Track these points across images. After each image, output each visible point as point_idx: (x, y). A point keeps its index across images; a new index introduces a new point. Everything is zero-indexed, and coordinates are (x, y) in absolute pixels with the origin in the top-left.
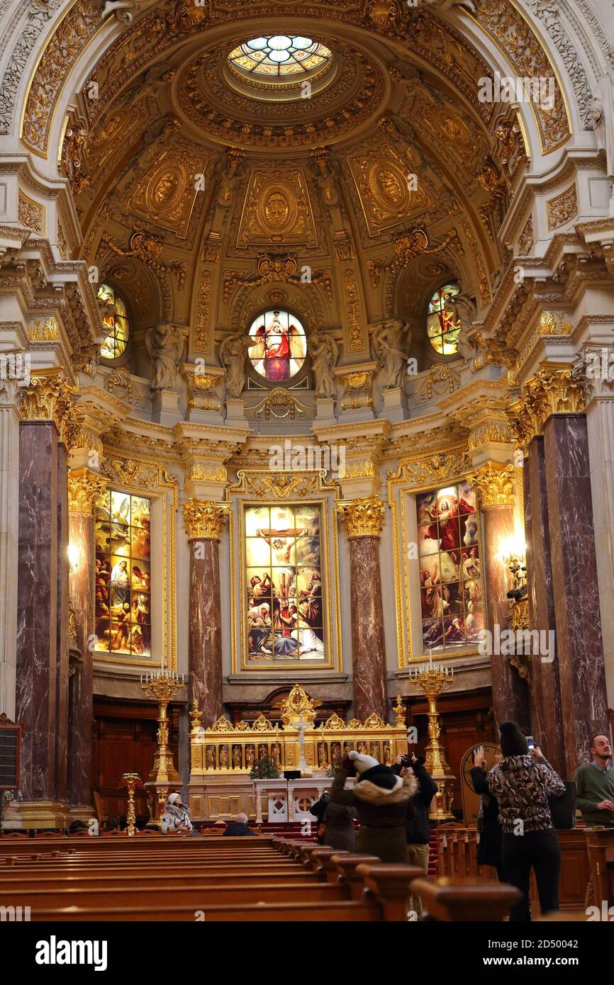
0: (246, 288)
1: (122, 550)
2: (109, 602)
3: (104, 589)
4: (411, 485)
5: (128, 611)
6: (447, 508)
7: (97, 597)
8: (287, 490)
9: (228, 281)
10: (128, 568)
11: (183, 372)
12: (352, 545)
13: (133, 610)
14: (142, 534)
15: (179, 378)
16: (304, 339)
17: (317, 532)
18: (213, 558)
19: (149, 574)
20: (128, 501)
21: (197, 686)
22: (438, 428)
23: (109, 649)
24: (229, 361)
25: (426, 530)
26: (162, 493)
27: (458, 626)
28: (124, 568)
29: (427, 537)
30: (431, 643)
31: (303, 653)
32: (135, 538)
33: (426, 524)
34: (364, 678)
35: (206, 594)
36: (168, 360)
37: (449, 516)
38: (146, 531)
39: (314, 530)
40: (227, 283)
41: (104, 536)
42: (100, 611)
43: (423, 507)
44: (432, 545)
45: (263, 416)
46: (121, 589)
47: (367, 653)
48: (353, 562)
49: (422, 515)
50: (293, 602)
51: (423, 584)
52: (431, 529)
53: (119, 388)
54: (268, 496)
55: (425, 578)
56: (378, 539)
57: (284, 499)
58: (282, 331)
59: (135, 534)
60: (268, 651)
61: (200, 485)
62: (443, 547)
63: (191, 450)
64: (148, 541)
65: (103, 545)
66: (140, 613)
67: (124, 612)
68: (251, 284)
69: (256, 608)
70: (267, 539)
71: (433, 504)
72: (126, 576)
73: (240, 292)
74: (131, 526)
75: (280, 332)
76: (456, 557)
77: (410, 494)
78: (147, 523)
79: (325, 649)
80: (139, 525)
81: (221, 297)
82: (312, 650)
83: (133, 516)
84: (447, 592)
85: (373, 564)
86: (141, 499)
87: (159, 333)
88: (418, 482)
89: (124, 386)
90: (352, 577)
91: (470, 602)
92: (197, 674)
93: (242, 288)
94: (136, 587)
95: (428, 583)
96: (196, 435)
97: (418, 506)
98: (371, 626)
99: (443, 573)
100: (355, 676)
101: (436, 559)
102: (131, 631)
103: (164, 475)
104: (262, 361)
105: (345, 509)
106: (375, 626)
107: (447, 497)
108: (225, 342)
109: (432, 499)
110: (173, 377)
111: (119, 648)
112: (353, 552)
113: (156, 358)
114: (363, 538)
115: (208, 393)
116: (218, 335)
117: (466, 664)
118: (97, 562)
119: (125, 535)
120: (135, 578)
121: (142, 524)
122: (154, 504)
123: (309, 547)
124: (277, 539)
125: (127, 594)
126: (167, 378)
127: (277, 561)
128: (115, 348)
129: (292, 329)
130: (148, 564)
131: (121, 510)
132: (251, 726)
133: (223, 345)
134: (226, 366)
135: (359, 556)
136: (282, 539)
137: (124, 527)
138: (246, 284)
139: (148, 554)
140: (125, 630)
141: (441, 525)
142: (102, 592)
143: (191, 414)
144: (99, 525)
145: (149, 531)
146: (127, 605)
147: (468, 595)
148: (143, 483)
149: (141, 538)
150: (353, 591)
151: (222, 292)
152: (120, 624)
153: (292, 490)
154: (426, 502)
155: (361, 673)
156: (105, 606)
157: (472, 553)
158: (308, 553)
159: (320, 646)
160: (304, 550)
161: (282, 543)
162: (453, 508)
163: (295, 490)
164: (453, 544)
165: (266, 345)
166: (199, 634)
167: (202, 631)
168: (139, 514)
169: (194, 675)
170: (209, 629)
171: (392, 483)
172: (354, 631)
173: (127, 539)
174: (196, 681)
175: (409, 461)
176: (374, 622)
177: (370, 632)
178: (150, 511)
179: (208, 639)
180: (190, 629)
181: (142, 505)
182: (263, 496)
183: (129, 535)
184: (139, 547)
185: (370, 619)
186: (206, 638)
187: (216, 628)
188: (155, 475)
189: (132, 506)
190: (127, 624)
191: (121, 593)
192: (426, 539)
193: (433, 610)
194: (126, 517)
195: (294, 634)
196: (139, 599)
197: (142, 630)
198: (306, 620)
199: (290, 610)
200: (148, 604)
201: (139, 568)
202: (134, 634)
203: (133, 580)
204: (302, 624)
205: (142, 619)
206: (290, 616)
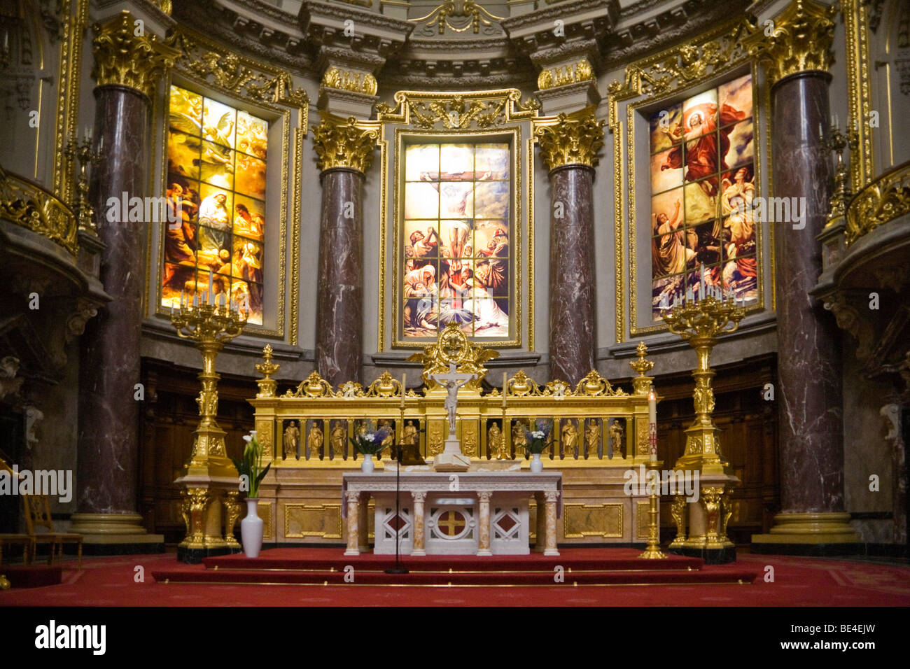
1: (219, 179)
2: (195, 244)
3: (187, 225)
4: (645, 97)
5: (227, 260)
6: (700, 122)
8: (464, 118)
10: (228, 205)
12: (554, 179)
13: (237, 262)
14: (254, 164)
21: (324, 361)
25: (663, 159)
26: (283, 110)
28: (223, 204)
29: (664, 167)
30: (664, 309)
31: (480, 328)
32: (241, 168)
33: (664, 150)
34: (563, 354)
35: (340, 241)
37: (703, 132)
38: (259, 161)
39: (501, 173)
41: (188, 154)
44: (674, 177)
45: (435, 30)
46: (216, 230)
47: (570, 321)
49: (659, 139)
50: (468, 265)
51: (656, 231)
52: (671, 156)
54: (437, 128)
55: (660, 223)
56: (593, 170)
59: (244, 162)
60: (432, 327)
61: (336, 98)
62: (691, 176)
63: (323, 49)
65: (187, 165)
66: (247, 267)
67: (219, 261)
69: (416, 271)
70: (435, 185)
71: (677, 121)
72: (225, 214)
74: (235, 151)
76: (711, 188)
77: (638, 110)
78: (264, 152)
79: (511, 324)
80: (249, 151)
82: (491, 326)
83: (239, 138)
84: (693, 238)
85: (584, 203)
86: (254, 119)
88: (655, 92)
91: (732, 246)
92: (325, 349)
94: (242, 231)
95: (664, 229)
97: (653, 128)
98: (578, 285)
99: (689, 213)
100: (552, 352)
101: (678, 195)
102: (229, 287)
103: (286, 87)
105: (546, 131)
106: (581, 289)
107: (700, 107)
114: (571, 168)
118: (176, 188)
120: (239, 220)
121: (254, 151)
122: (272, 128)
123: (493, 195)
124: (448, 183)
125: (226, 237)
127: (448, 212)
135: (564, 193)
136: (456, 185)
140: (220, 284)
141: (689, 146)
142: (183, 229)
146: (224, 253)
147: (728, 236)
148: (254, 93)
149: (251, 168)
150: (554, 240)
153: (472, 119)
154: (664, 122)
155: (561, 348)
156: (186, 248)
157: (738, 176)
158: (492, 203)
159: (503, 320)
160: (487, 197)
162: (708, 120)
163: (477, 118)
164: (707, 171)
166: (328, 294)
167: (333, 291)
168: (249, 138)
169: (320, 348)
170: (343, 287)
171: (614, 100)
172: (553, 292)
173: (228, 165)
174: (323, 356)
175: (644, 66)
176: (583, 280)
177: (576, 293)
178: (268, 135)
179: (341, 300)
180: (318, 287)
181: (255, 126)
182: (429, 126)
183: (232, 161)
184: (249, 181)
185: (577, 276)
186: (339, 299)
187: (353, 288)
188: (274, 86)
189: (238, 125)
190: (225, 278)
191: (217, 235)
192: (662, 170)
193: (670, 265)
194: (227, 137)
195: (468, 305)
196: (245, 247)
197: (249, 288)
198: (486, 287)
199: (464, 275)
200: (257, 256)
201: (247, 207)
202: (236, 293)
203: (236, 222)
204: (479, 292)
205: (250, 274)
206: (463, 282)
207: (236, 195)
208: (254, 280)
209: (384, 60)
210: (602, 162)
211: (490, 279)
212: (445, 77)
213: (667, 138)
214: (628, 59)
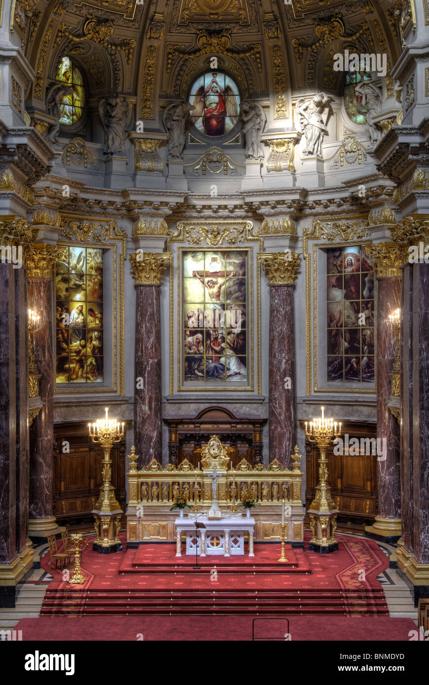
0: (186, 60)
1: (79, 296)
2: (68, 341)
3: (64, 331)
4: (323, 241)
5: (84, 346)
6: (351, 265)
7: (58, 338)
8: (218, 239)
9: (170, 53)
10: (84, 310)
11: (130, 137)
12: (271, 291)
13: (89, 345)
14: (96, 280)
15: (127, 142)
16: (237, 99)
17: (244, 274)
18: (155, 301)
19: (102, 314)
20: (84, 254)
21: (141, 407)
22: (346, 198)
23: (68, 380)
24: (172, 125)
25: (333, 280)
26: (113, 245)
27: (355, 365)
28: (81, 312)
29: (334, 286)
30: (333, 375)
31: (230, 376)
32: (89, 285)
34: (277, 404)
35: (149, 332)
36: (118, 128)
37: (353, 271)
38: (99, 277)
39: (241, 272)
40: (171, 56)
41: (63, 286)
42: (60, 349)
43: (331, 260)
44: (338, 294)
45: (200, 172)
46: (78, 330)
47: (280, 383)
48: (271, 305)
49: (332, 268)
51: (329, 326)
52: (337, 280)
53: (76, 156)
54: (203, 245)
55: (332, 321)
56: (294, 287)
57: (217, 246)
58: (219, 91)
59: (90, 281)
60: (201, 374)
62: (347, 297)
63: (136, 210)
64: (101, 285)
65: (63, 294)
66: (94, 347)
67: (80, 348)
68: (191, 56)
70: (201, 280)
71: (340, 259)
72: (82, 318)
73: (181, 63)
74: (86, 275)
75: (217, 92)
76: (356, 307)
77: (321, 249)
78: (100, 270)
79: (248, 373)
80: (93, 273)
81: (165, 67)
82: (237, 373)
83: (88, 266)
84: (348, 335)
85: (288, 308)
86: (95, 251)
87: (110, 105)
88: (329, 240)
89: (81, 153)
90: (270, 318)
91: (366, 347)
92: (141, 398)
93: (183, 59)
94: (91, 325)
95: (334, 325)
96: (140, 198)
97: (328, 259)
98: (285, 360)
99: (346, 319)
100: (270, 400)
101: (341, 306)
102: (86, 363)
103: (114, 229)
104: (201, 119)
105: (266, 261)
106: (287, 361)
107: (352, 254)
108: (168, 108)
109: (339, 255)
110: (122, 142)
111: (77, 378)
112: (272, 297)
113: (108, 127)
114: (280, 286)
115: (153, 156)
116: (162, 102)
117: (359, 400)
118: (57, 309)
119: (81, 283)
120: (90, 318)
121: (96, 271)
122: (105, 254)
123: (236, 287)
124: (210, 279)
125: (82, 332)
126: (117, 143)
127: (209, 298)
128: (73, 115)
129: (228, 89)
130: (101, 306)
131: (78, 262)
132: (177, 468)
133: (166, 111)
134: (169, 129)
135: (276, 301)
136: (214, 280)
137: (81, 276)
138: (187, 57)
139: (101, 297)
140: (81, 363)
141: (346, 277)
142: (62, 333)
143: (138, 177)
144: (59, 278)
145: (102, 277)
146: (83, 342)
147: (364, 340)
148: (97, 238)
149: (95, 283)
150: (271, 330)
151: (165, 62)
152: (77, 358)
153: (224, 239)
154: (334, 256)
155: (275, 399)
156: (65, 345)
157: (369, 305)
158: (236, 292)
159: (243, 370)
160: (232, 289)
161: (215, 283)
162: (356, 264)
163: (227, 239)
164: (354, 296)
165: (205, 104)
166: (142, 365)
167: (145, 363)
168: (93, 263)
169: (138, 398)
170: (151, 361)
171: (307, 238)
172: (271, 363)
173: (83, 286)
174: (140, 404)
175: (322, 221)
176: (287, 358)
177: (283, 366)
178: (102, 259)
179: (150, 369)
180: (135, 359)
181: (96, 254)
182: (198, 243)
183: (85, 282)
184: (94, 291)
185: (284, 355)
186: (149, 369)
187: (156, 360)
188: (107, 230)
189: (88, 258)
190: (83, 358)
191: (79, 332)
192: (333, 287)
193: (336, 349)
194: (82, 267)
195: (223, 360)
196: (93, 335)
197: (96, 361)
198: (232, 348)
199: (220, 340)
200: (100, 339)
201: (94, 309)
202: (89, 365)
203: (88, 321)
204: (229, 352)
205: (96, 351)
206: (219, 345)
207: (88, 304)
208: (98, 355)
209: (171, 212)
210: (299, 276)
211: (236, 343)
212: (208, 213)
213: (335, 268)
214: (315, 215)
